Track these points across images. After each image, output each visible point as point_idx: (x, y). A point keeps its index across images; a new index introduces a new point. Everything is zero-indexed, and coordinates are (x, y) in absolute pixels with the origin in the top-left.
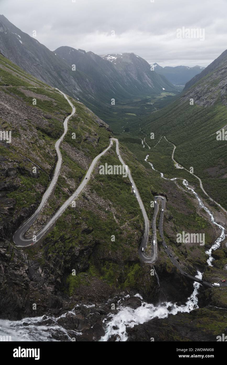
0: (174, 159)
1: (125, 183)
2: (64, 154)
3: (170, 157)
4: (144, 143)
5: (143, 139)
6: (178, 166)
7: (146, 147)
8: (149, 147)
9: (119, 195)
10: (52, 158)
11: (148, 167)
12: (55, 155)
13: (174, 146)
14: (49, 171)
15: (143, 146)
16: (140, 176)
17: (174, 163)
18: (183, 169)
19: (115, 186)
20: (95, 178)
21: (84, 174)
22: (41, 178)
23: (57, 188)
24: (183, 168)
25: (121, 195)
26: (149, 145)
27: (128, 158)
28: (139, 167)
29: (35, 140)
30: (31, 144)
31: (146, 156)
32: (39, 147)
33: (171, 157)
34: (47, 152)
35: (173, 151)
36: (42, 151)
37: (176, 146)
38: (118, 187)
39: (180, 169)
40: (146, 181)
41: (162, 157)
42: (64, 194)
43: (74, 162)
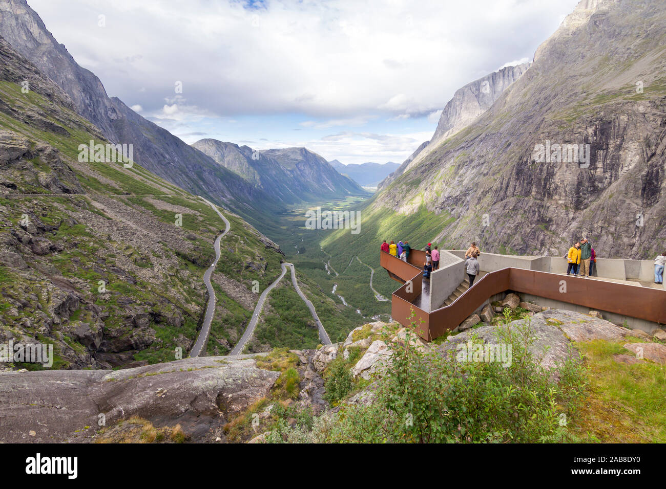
0: (374, 287)
1: (309, 326)
2: (218, 289)
3: (367, 285)
4: (329, 268)
5: (327, 262)
6: (380, 298)
7: (333, 274)
8: (336, 273)
9: (302, 344)
10: (200, 296)
11: (338, 302)
12: (205, 291)
13: (372, 269)
14: (198, 315)
15: (328, 272)
16: (330, 315)
17: (373, 294)
18: (387, 302)
19: (295, 331)
20: (266, 320)
21: (248, 316)
22: (185, 326)
23: (210, 340)
24: (386, 300)
25: (305, 344)
26: (336, 271)
27: (309, 290)
28: (326, 301)
29: (174, 270)
30: (169, 277)
31: (333, 287)
32: (182, 280)
33: (369, 285)
34: (193, 288)
35: (370, 277)
36: (185, 287)
37: (374, 268)
38: (299, 333)
39: (383, 303)
40: (338, 322)
41: (356, 287)
42: (221, 348)
43: (233, 300)
